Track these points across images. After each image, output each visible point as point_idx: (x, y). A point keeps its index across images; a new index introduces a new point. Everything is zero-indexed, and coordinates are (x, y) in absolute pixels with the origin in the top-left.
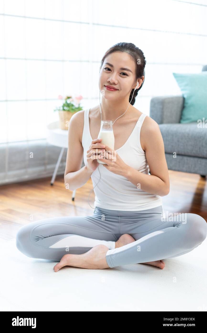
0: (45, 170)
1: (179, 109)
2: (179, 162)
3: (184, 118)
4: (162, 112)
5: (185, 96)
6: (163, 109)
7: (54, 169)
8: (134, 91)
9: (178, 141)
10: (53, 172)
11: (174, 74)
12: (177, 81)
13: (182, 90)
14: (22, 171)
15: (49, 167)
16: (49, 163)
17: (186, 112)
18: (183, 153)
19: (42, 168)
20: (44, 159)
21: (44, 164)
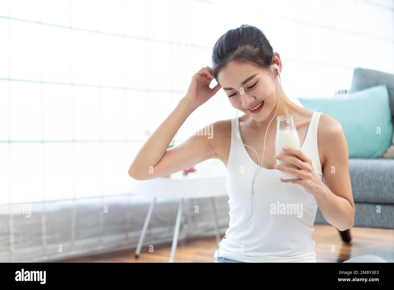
0: (126, 239)
7: (139, 237)
10: (137, 243)
14: (95, 240)
15: (131, 235)
16: (132, 230)
19: (123, 236)
20: (124, 222)
21: (125, 231)
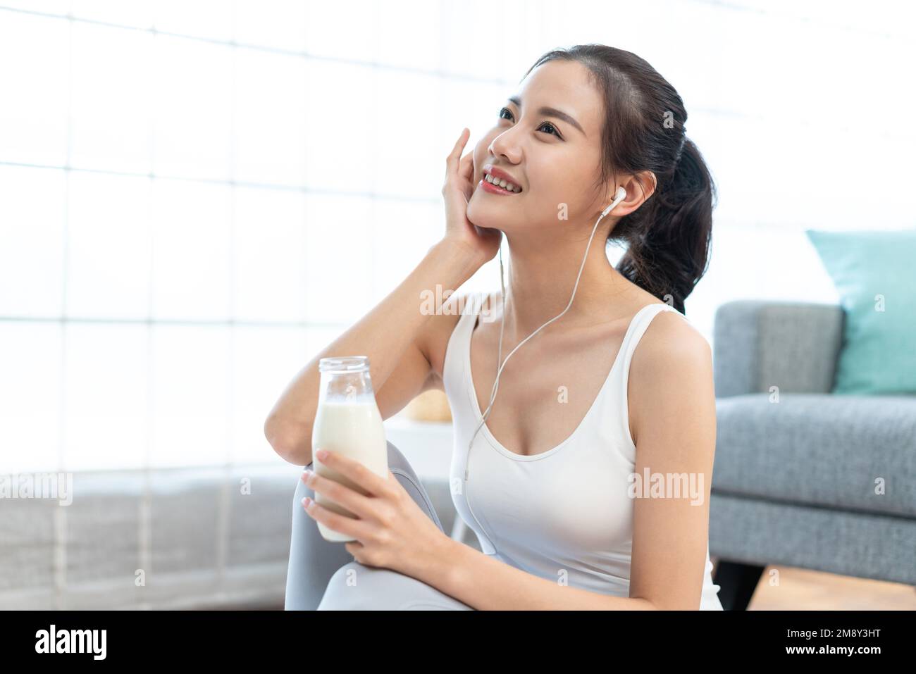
1: (826, 350)
2: (819, 536)
3: (844, 381)
4: (758, 354)
5: (849, 305)
6: (758, 340)
8: (601, 217)
9: (812, 454)
11: (815, 238)
12: (822, 253)
13: (839, 283)
17: (852, 361)
18: (831, 500)
